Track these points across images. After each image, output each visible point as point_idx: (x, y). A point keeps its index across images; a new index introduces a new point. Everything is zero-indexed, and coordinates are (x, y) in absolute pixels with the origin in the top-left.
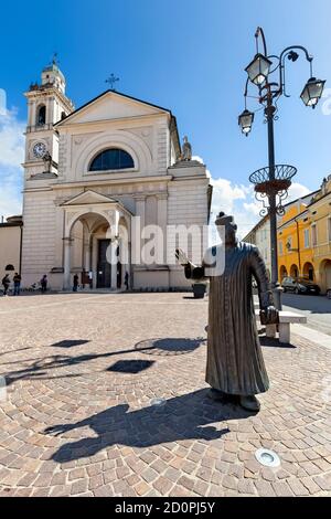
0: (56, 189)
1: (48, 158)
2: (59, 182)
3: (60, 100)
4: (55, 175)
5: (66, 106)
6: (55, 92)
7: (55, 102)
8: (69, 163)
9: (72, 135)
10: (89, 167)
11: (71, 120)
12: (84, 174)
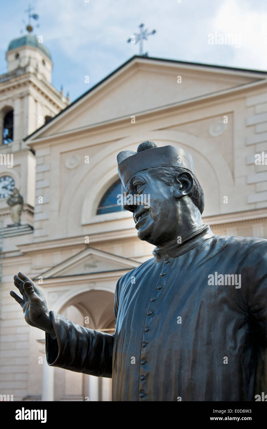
0: (31, 253)
1: (18, 200)
2: (37, 240)
3: (43, 93)
4: (29, 229)
5: (54, 104)
6: (30, 82)
7: (31, 100)
8: (55, 205)
9: (62, 153)
10: (96, 207)
11: (59, 126)
12: (84, 222)
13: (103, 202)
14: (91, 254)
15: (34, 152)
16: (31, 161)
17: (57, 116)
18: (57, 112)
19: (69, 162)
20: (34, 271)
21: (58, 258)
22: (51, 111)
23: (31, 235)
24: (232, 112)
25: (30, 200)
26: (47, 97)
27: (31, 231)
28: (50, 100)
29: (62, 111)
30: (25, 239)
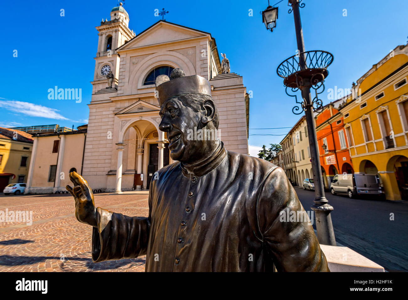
0: (116, 101)
1: (111, 76)
2: (119, 95)
3: (124, 31)
4: (115, 90)
5: (129, 36)
6: (120, 26)
7: (120, 33)
8: (127, 79)
9: (131, 57)
10: (144, 82)
11: (130, 46)
12: (139, 88)
13: (146, 80)
14: (140, 103)
15: (119, 56)
16: (118, 59)
17: (130, 41)
18: (130, 39)
19: (134, 60)
20: (116, 110)
21: (127, 104)
22: (128, 39)
23: (116, 93)
24: (195, 47)
25: (117, 76)
26: (126, 33)
27: (116, 91)
28: (127, 34)
29: (132, 39)
30: (113, 94)
